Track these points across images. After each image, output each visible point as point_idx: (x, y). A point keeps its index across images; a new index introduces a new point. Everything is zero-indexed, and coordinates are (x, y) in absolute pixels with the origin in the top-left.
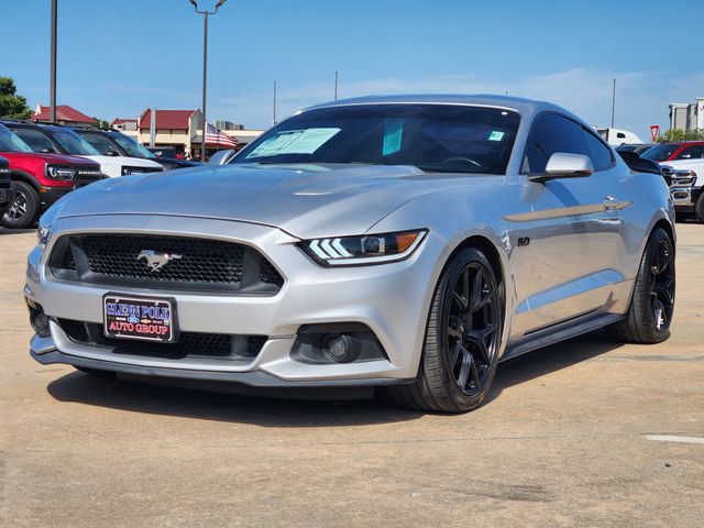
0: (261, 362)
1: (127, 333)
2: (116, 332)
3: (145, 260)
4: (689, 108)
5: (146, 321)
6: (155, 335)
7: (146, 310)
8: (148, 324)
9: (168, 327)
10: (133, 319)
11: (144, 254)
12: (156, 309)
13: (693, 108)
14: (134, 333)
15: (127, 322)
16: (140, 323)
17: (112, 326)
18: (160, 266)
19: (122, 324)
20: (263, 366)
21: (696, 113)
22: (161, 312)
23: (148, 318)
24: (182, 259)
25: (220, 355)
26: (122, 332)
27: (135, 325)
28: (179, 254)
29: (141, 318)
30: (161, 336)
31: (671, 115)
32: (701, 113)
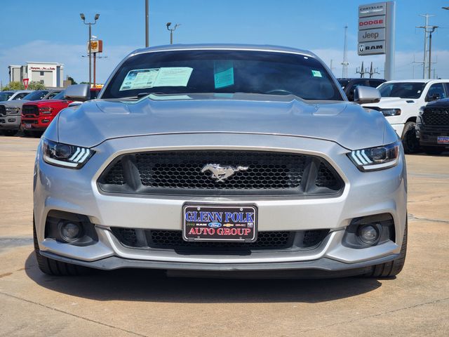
0: (329, 250)
1: (208, 236)
2: (196, 236)
3: (209, 173)
4: (22, 68)
5: (228, 225)
6: (237, 236)
7: (230, 215)
8: (231, 228)
9: (252, 229)
10: (215, 224)
11: (208, 167)
12: (240, 215)
13: (24, 68)
14: (216, 236)
15: (207, 227)
16: (222, 227)
17: (191, 231)
18: (226, 177)
19: (202, 229)
20: (329, 255)
21: (27, 72)
22: (245, 216)
23: (231, 222)
24: (249, 170)
25: (279, 248)
26: (202, 236)
27: (216, 229)
28: (245, 166)
29: (223, 223)
30: (243, 237)
31: (10, 72)
32: (29, 71)
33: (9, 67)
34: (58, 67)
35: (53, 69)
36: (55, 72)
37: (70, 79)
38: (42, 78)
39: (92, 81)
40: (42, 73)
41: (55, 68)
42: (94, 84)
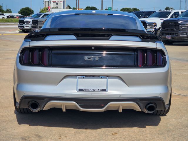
13: (50, 2)
21: (51, 3)
31: (44, 3)
32: (52, 3)
33: (44, 1)
34: (64, 1)
35: (62, 2)
36: (62, 3)
37: (69, 6)
38: (57, 5)
39: (78, 7)
40: (57, 4)
41: (63, 1)
42: (79, 8)
